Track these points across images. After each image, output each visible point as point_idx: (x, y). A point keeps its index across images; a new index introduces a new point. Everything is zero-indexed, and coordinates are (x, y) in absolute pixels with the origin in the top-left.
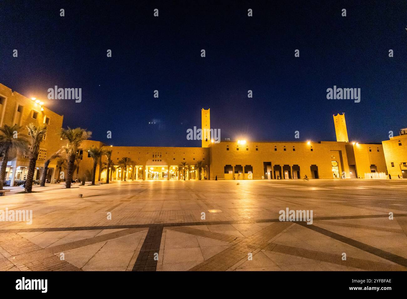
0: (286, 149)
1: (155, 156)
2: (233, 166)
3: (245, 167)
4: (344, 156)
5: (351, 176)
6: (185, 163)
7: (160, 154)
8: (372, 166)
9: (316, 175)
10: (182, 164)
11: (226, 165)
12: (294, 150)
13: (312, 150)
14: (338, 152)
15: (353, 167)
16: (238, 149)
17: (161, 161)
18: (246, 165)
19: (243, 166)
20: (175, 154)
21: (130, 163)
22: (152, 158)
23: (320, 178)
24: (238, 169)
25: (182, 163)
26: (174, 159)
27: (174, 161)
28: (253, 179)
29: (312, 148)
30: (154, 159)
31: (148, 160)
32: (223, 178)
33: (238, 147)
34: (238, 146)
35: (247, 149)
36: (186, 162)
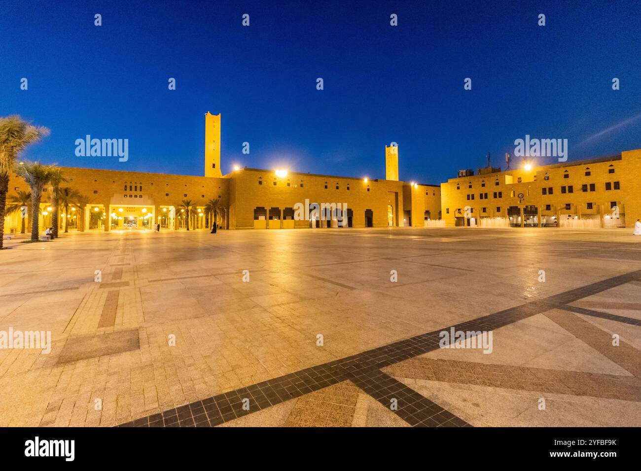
0: (339, 188)
1: (128, 188)
2: (268, 208)
3: (284, 210)
4: (401, 198)
5: (404, 224)
6: (189, 202)
7: (138, 186)
8: (427, 212)
9: (369, 223)
10: (184, 204)
11: (257, 207)
12: (348, 188)
13: (368, 190)
14: (394, 194)
15: (408, 213)
16: (275, 184)
17: (141, 196)
18: (286, 208)
19: (282, 209)
20: (168, 186)
21: (75, 199)
22: (124, 191)
23: (374, 225)
24: (275, 213)
25: (183, 201)
26: (167, 195)
27: (166, 197)
28: (294, 228)
29: (369, 187)
30: (128, 192)
31: (115, 195)
32: (251, 226)
33: (275, 181)
34: (275, 179)
35: (289, 185)
36: (191, 201)
